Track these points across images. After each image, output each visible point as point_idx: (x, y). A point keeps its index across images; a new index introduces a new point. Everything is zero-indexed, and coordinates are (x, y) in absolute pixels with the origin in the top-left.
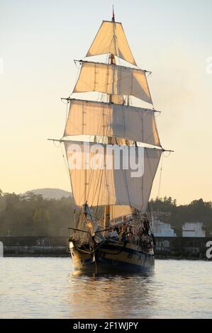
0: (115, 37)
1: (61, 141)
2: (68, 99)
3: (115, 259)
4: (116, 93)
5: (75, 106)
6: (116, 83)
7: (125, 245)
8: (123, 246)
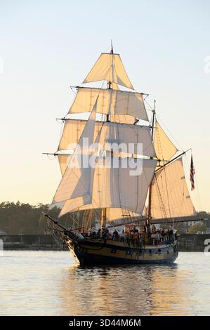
0: (113, 66)
1: (55, 155)
2: (62, 119)
3: (98, 253)
4: (113, 113)
5: (70, 125)
6: (113, 105)
7: (105, 242)
8: (103, 242)
